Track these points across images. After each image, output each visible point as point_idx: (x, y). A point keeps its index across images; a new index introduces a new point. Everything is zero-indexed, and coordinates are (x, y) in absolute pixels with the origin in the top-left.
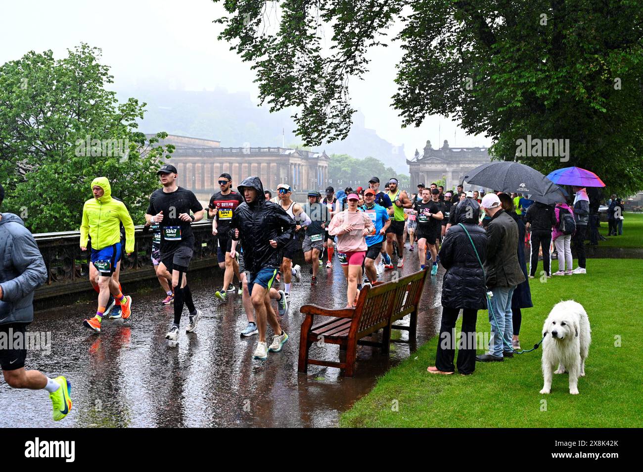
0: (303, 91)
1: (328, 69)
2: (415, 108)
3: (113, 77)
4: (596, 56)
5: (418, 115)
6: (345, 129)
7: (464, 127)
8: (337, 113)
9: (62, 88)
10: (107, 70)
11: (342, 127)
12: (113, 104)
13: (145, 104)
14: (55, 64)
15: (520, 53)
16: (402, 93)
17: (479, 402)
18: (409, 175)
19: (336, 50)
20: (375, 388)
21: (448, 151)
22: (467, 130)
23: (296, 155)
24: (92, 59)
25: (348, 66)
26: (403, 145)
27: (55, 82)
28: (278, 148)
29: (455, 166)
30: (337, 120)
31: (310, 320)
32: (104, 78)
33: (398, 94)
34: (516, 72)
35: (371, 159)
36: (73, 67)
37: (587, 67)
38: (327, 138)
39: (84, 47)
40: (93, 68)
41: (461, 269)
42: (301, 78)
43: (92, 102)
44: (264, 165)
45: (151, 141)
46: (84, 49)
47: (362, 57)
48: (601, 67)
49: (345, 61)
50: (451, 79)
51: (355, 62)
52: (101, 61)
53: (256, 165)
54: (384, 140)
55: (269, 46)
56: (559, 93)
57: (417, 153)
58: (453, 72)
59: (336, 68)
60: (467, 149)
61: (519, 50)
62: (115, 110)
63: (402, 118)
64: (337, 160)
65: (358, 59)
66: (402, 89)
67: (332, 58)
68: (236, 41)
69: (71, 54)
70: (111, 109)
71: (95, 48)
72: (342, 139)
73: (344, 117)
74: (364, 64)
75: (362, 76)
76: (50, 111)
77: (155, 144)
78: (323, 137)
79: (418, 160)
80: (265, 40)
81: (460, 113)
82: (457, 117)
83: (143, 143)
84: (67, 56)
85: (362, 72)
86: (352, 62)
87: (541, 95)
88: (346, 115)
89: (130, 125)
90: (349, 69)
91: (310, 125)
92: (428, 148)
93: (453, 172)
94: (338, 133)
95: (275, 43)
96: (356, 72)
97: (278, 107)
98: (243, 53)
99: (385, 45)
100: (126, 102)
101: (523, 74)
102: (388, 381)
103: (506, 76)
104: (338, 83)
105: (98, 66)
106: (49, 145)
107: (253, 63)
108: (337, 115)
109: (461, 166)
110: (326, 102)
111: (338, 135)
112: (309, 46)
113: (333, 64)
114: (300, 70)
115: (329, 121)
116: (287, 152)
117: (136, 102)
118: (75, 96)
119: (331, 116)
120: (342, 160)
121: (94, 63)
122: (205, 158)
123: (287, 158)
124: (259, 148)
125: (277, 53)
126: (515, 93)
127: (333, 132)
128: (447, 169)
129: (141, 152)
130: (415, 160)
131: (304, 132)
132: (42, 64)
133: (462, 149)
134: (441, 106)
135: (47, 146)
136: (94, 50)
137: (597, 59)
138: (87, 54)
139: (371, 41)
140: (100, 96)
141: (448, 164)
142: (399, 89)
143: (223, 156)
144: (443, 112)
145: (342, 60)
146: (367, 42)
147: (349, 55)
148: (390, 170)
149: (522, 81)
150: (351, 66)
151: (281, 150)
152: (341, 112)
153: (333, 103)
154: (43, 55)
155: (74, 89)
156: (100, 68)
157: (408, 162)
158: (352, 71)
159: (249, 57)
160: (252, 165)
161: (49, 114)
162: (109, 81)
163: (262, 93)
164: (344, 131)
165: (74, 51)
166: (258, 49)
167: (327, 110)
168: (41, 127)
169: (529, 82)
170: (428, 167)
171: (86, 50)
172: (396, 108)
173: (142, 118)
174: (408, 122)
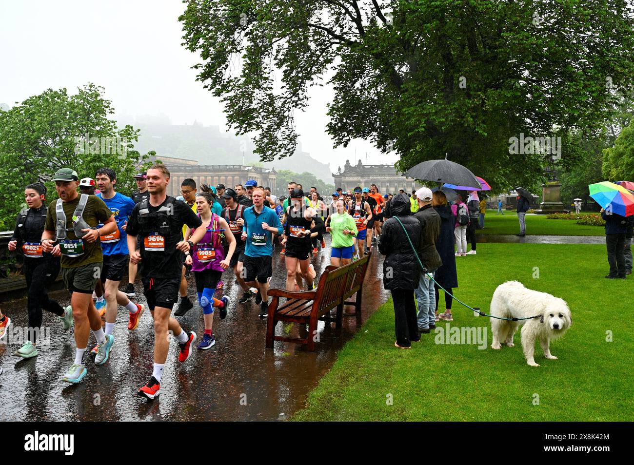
0: (261, 119)
1: (278, 104)
2: (343, 133)
3: (114, 109)
4: (479, 93)
5: (345, 138)
6: (292, 148)
7: (379, 148)
8: (286, 136)
9: (74, 117)
10: (109, 103)
11: (289, 147)
12: (114, 130)
13: (139, 130)
14: (69, 99)
15: (422, 91)
16: (333, 122)
17: (432, 375)
18: (334, 185)
19: (285, 90)
20: (336, 363)
21: (361, 168)
22: (381, 149)
23: (253, 170)
24: (97, 95)
25: (294, 101)
26: (329, 163)
27: (68, 113)
28: (240, 166)
29: (367, 178)
30: (286, 142)
31: (276, 301)
32: (107, 110)
33: (331, 123)
34: (420, 105)
35: (307, 174)
36: (82, 101)
37: (473, 101)
38: (278, 156)
39: (91, 86)
40: (98, 102)
41: (397, 255)
42: (259, 109)
43: (98, 128)
44: (230, 178)
45: (144, 157)
46: (91, 87)
47: (304, 95)
48: (483, 101)
49: (291, 97)
50: (370, 111)
51: (299, 99)
52: (104, 96)
53: (224, 178)
54: (315, 160)
55: (235, 85)
56: (452, 121)
57: (339, 169)
58: (371, 106)
59: (284, 102)
60: (375, 166)
61: (421, 89)
62: (116, 134)
63: (334, 141)
64: (283, 174)
65: (301, 97)
66: (333, 119)
67: (282, 96)
68: (209, 81)
69: (81, 91)
70: (112, 134)
71: (100, 87)
72: (290, 156)
73: (291, 140)
74: (305, 100)
75: (304, 108)
76: (64, 135)
77: (147, 160)
78: (275, 155)
79: (340, 174)
80: (231, 81)
81: (376, 137)
82: (374, 140)
83: (137, 158)
84: (78, 93)
85: (304, 106)
86: (296, 99)
87: (439, 122)
88: (292, 139)
89: (128, 146)
90: (294, 104)
91: (265, 145)
92: (347, 165)
93: (365, 182)
94: (287, 151)
95: (239, 83)
96: (300, 106)
97: (242, 131)
98: (213, 90)
99: (321, 85)
100: (124, 128)
101: (425, 106)
102: (347, 355)
103: (412, 109)
104: (286, 114)
105: (102, 100)
106: (63, 160)
107: (221, 98)
108: (286, 138)
109: (371, 178)
110: (277, 128)
111: (286, 153)
112: (265, 86)
113: (283, 100)
114: (258, 103)
115: (280, 143)
116: (247, 169)
117: (132, 128)
118: (84, 123)
119: (281, 138)
120: (286, 174)
121: (99, 98)
122: (187, 173)
123: (246, 173)
124: (227, 166)
125: (241, 90)
126: (419, 120)
127: (283, 150)
128: (361, 180)
129: (136, 166)
130: (338, 174)
131: (261, 150)
132: (58, 99)
133: (371, 166)
134: (361, 132)
135: (62, 161)
136: (99, 88)
137: (479, 95)
138: (93, 92)
139: (311, 82)
140: (103, 124)
141: (362, 176)
142: (332, 119)
143: (199, 171)
144: (364, 136)
145: (289, 97)
146: (308, 82)
147: (295, 94)
148: (320, 181)
149: (425, 112)
150: (296, 102)
151: (242, 167)
152: (288, 135)
153: (283, 129)
154: (59, 92)
155: (84, 119)
156: (104, 102)
157: (333, 175)
158: (297, 105)
159: (218, 94)
160: (221, 178)
161: (63, 137)
162: (111, 112)
163: (230, 121)
164: (291, 150)
165: (83, 89)
166: (225, 88)
167: (278, 134)
168: (57, 147)
169: (430, 113)
170: (348, 179)
171: (93, 88)
172: (329, 134)
173: (137, 141)
174: (338, 144)
